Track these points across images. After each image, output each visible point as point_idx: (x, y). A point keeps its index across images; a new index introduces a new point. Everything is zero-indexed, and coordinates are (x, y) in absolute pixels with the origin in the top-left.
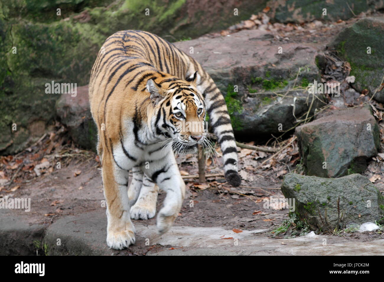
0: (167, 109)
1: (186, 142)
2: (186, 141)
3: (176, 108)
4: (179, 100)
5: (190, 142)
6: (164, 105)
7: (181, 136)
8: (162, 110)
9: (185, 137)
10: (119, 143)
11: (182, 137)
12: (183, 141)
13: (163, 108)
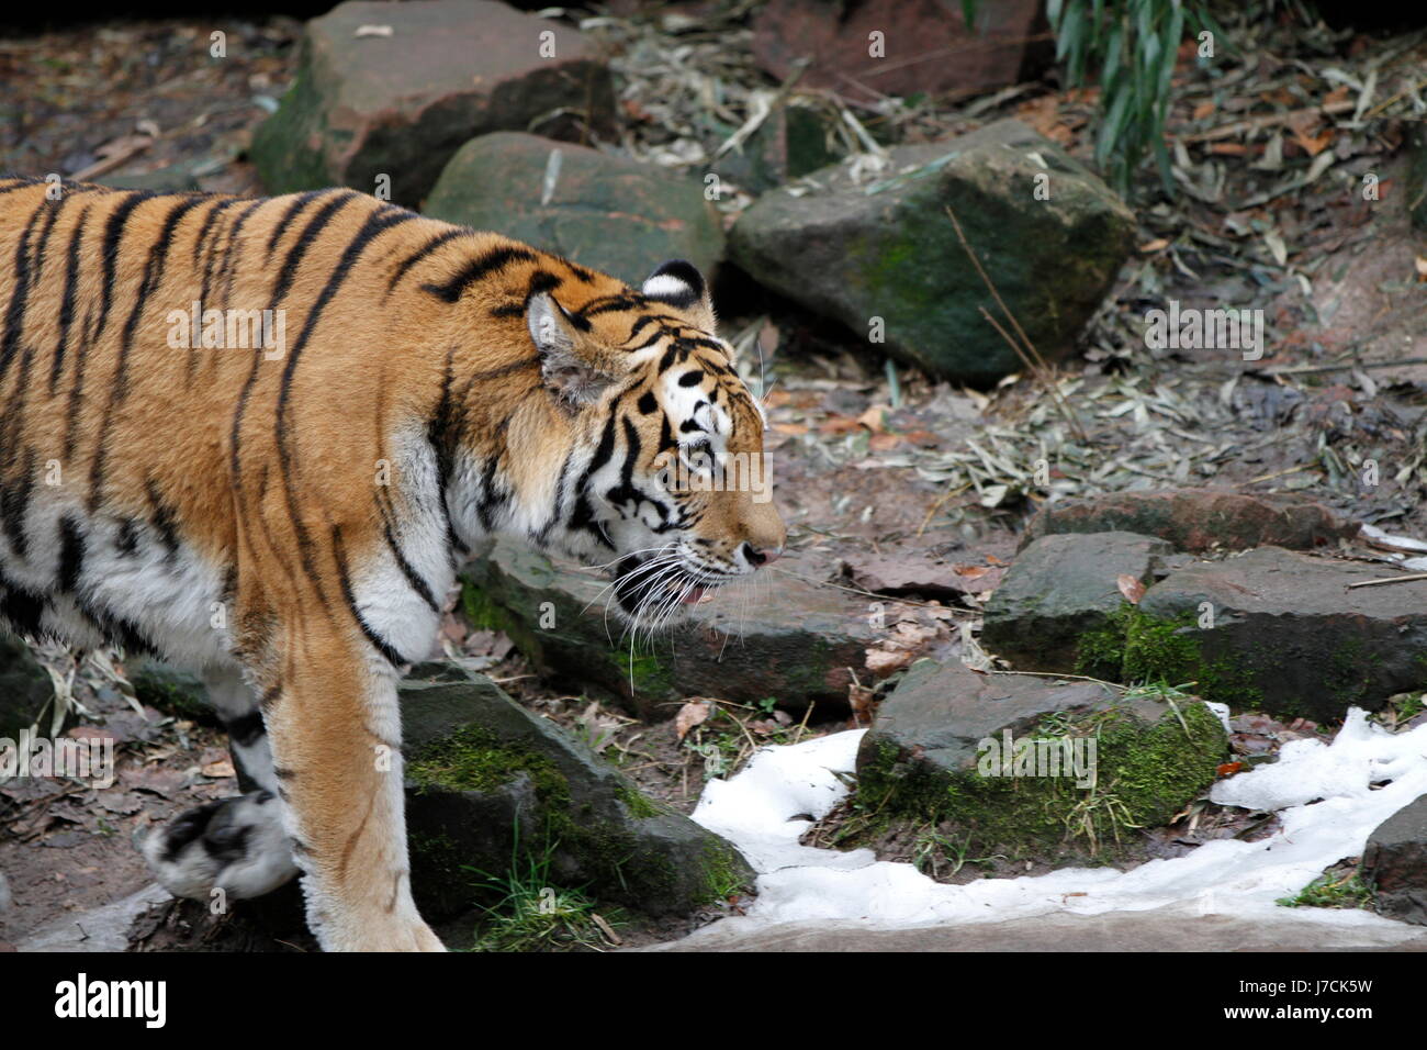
0: (648, 427)
1: (716, 571)
2: (719, 565)
3: (689, 426)
4: (698, 393)
5: (733, 569)
6: (629, 408)
7: (700, 542)
8: (619, 427)
9: (718, 547)
10: (382, 544)
11: (703, 549)
12: (705, 564)
13: (626, 421)
